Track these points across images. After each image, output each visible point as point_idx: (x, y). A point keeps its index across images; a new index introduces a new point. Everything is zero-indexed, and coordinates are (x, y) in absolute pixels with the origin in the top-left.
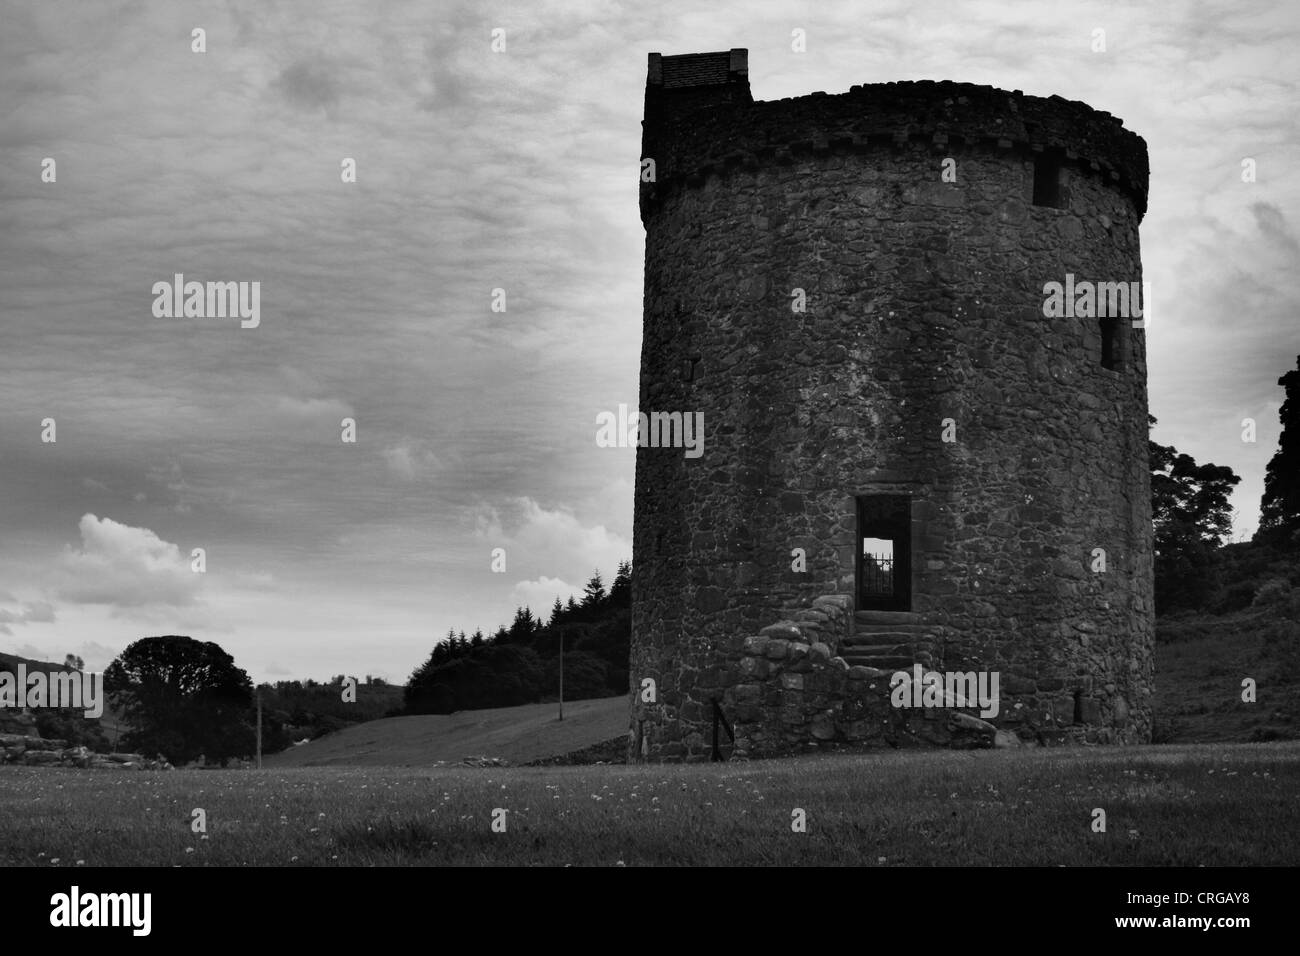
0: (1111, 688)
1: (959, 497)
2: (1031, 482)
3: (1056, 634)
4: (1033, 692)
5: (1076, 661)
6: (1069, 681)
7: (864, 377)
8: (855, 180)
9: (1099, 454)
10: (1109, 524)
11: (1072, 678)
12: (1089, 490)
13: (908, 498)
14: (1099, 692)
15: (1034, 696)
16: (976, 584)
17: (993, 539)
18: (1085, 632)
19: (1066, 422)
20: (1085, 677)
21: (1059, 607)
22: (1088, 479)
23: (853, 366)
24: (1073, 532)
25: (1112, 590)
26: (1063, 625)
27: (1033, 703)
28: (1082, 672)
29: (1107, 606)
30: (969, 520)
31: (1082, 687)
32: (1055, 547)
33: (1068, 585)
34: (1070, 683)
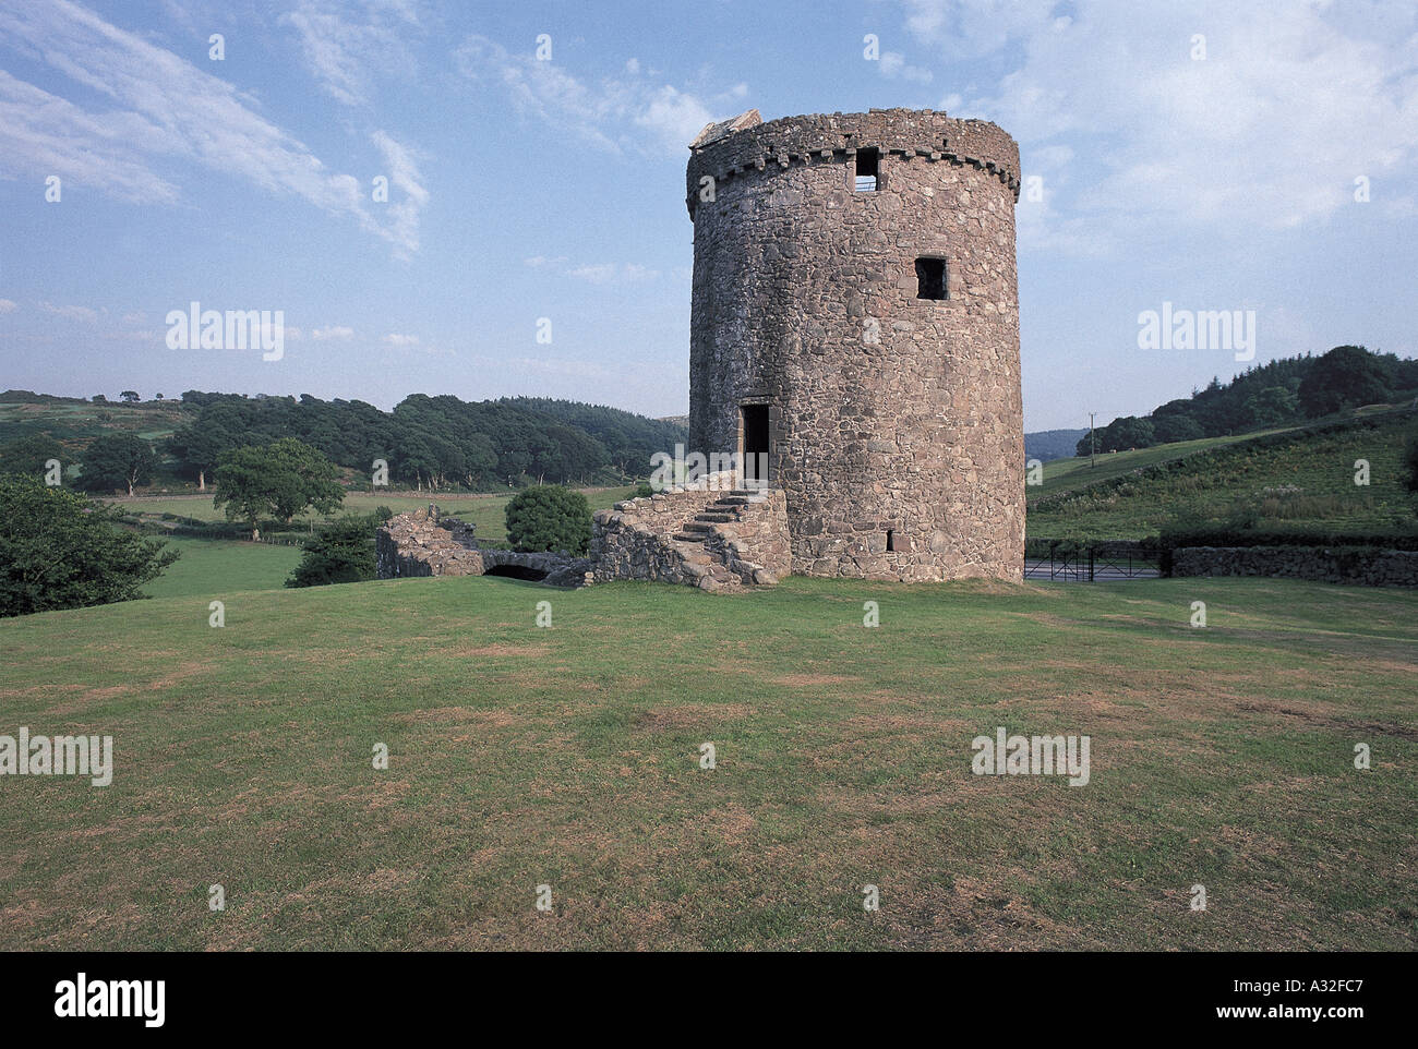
0: (926, 525)
1: (796, 404)
2: (848, 389)
3: (869, 491)
5: (888, 509)
7: (744, 328)
8: (744, 197)
11: (884, 521)
13: (767, 406)
14: (912, 529)
15: (850, 535)
16: (807, 461)
17: (819, 430)
18: (896, 489)
19: (880, 343)
20: (897, 520)
21: (871, 473)
23: (739, 321)
26: (876, 485)
27: (850, 539)
28: (893, 517)
29: (918, 470)
30: (802, 418)
31: (893, 527)
32: (868, 432)
33: (880, 457)
34: (883, 524)
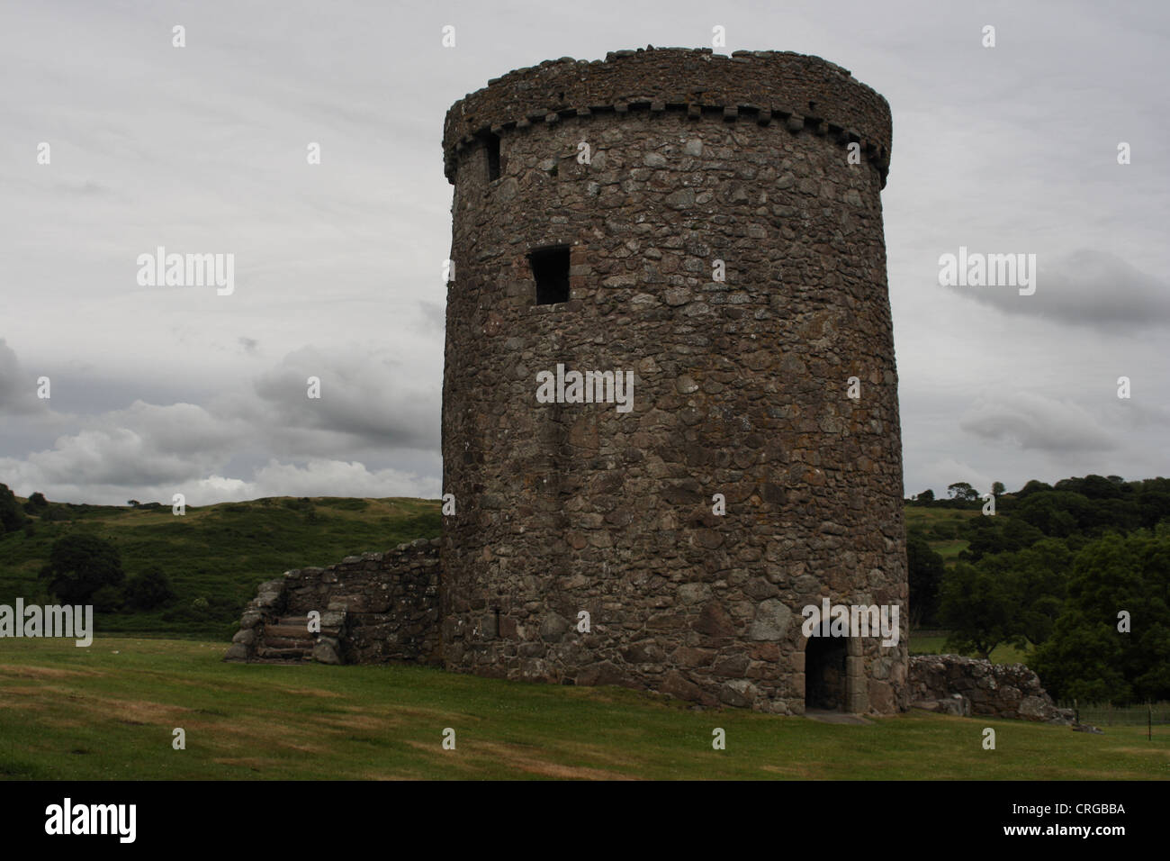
0: (534, 605)
2: (468, 431)
3: (479, 560)
4: (468, 611)
5: (495, 582)
6: (491, 600)
9: (523, 389)
10: (532, 451)
11: (493, 598)
12: (509, 425)
14: (516, 609)
15: (468, 615)
17: (453, 483)
18: (503, 555)
19: (493, 370)
20: (503, 597)
21: (481, 536)
22: (509, 417)
24: (493, 468)
25: (532, 515)
26: (486, 552)
27: (468, 620)
28: (500, 592)
29: (522, 530)
31: (498, 606)
32: (480, 484)
33: (489, 515)
34: (492, 602)
